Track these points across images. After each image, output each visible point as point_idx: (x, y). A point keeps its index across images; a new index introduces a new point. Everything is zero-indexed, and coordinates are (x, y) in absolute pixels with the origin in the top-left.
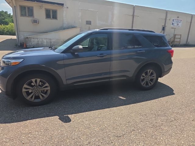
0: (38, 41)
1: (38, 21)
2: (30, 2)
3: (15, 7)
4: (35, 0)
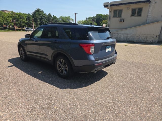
0: (117, 36)
1: (124, 20)
2: (120, 6)
3: (110, 12)
4: (123, 4)
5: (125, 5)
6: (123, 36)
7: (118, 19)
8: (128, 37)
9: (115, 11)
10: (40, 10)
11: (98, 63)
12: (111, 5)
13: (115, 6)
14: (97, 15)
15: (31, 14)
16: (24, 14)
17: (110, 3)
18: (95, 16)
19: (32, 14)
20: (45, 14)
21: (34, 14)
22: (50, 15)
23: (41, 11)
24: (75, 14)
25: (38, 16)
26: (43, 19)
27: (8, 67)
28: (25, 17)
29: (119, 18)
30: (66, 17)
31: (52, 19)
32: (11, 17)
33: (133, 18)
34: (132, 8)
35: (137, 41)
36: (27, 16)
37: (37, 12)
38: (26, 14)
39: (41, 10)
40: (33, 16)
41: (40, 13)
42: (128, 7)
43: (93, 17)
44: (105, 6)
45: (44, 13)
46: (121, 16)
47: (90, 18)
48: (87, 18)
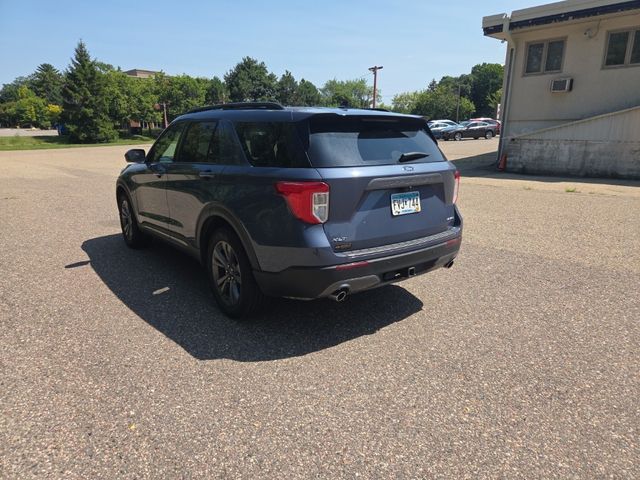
0: (542, 151)
1: (572, 81)
2: (553, 24)
3: (511, 53)
4: (567, 16)
5: (576, 20)
6: (566, 152)
7: (545, 80)
8: (591, 156)
9: (534, 49)
10: (255, 62)
11: (347, 260)
12: (513, 26)
13: (531, 28)
14: (475, 70)
15: (223, 80)
16: (198, 80)
17: (509, 16)
18: (468, 72)
19: (225, 78)
20: (272, 77)
21: (233, 79)
22: (288, 79)
23: (256, 67)
24: (374, 70)
25: (246, 86)
26: (263, 94)
27: (66, 267)
28: (202, 92)
29: (551, 76)
30: (349, 84)
31: (297, 94)
32: (156, 93)
33: (616, 73)
34: (608, 32)
35: (631, 173)
36: (208, 86)
37: (244, 69)
38: (206, 81)
39: (259, 63)
40: (230, 87)
41: (254, 74)
42: (589, 30)
43: (459, 76)
44: (488, 31)
45: (268, 74)
46: (558, 67)
47: (445, 81)
48: (434, 82)
